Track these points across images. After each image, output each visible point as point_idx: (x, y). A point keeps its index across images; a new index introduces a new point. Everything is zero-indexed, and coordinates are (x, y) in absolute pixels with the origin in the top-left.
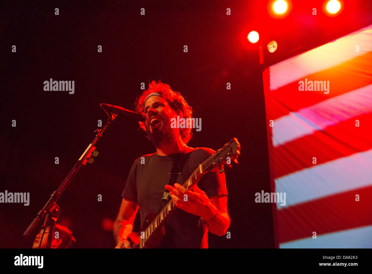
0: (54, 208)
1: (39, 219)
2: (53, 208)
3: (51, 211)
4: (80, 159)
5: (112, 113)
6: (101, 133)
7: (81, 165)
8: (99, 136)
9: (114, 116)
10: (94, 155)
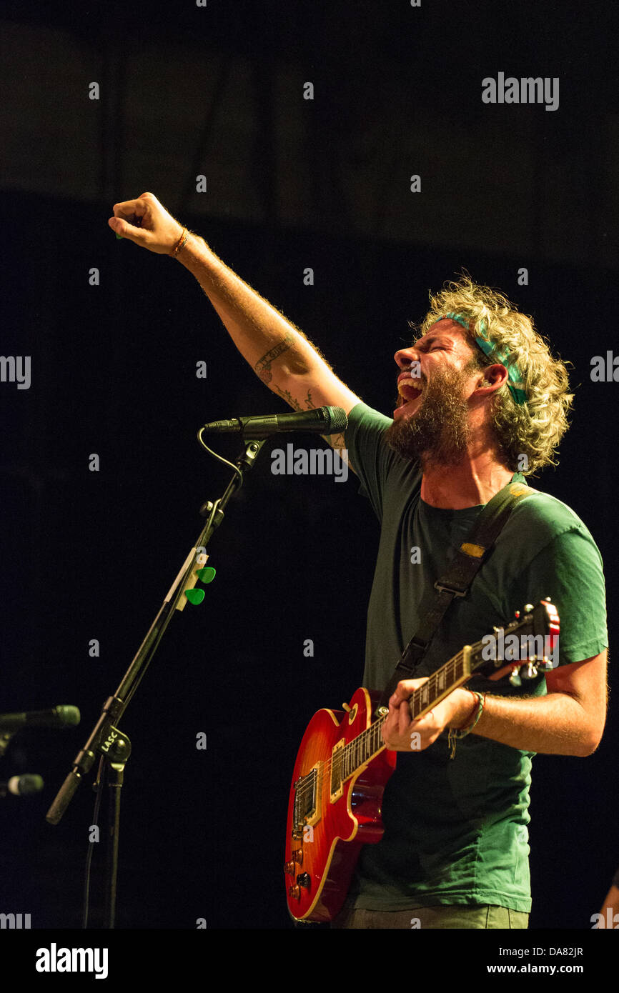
0: (113, 740)
1: (78, 775)
2: (111, 742)
3: (107, 750)
4: (168, 599)
5: (246, 443)
6: (221, 511)
7: (171, 613)
8: (213, 521)
9: (253, 449)
10: (204, 580)
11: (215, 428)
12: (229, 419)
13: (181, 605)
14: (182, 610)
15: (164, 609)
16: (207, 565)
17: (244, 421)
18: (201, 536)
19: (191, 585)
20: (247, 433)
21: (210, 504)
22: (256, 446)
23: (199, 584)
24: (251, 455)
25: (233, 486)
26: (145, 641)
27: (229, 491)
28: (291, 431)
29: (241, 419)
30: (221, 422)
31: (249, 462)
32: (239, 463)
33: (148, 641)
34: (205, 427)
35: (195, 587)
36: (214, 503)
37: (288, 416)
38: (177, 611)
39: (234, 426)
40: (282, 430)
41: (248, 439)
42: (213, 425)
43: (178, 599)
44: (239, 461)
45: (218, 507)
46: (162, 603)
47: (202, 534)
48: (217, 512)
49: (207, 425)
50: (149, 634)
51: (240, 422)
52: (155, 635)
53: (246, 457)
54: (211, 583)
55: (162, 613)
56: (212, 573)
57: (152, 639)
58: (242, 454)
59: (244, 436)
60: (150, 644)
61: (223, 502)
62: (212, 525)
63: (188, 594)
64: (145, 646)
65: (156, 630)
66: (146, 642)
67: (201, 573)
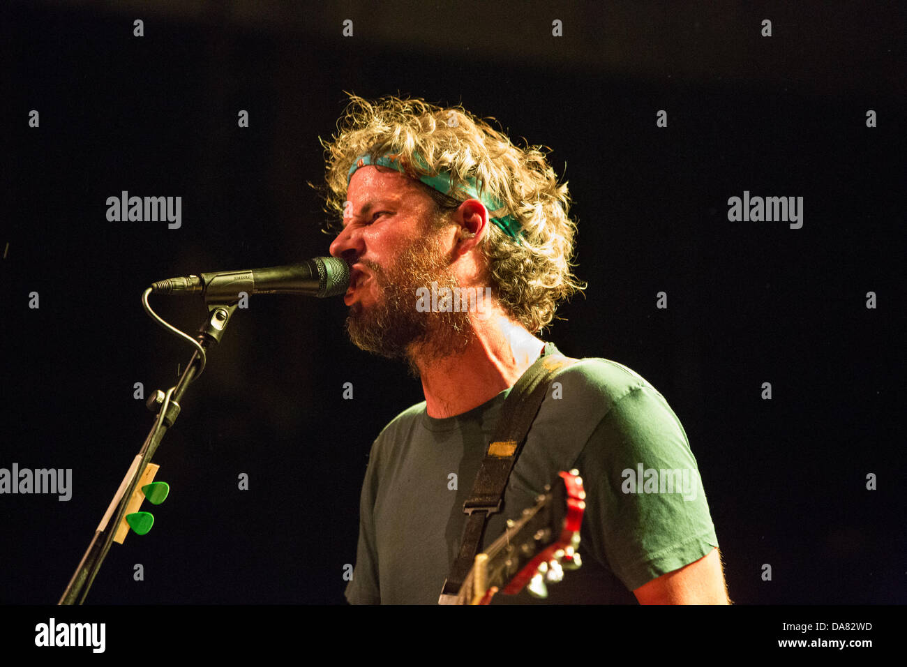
4: (102, 527)
5: (211, 309)
6: (176, 403)
7: (107, 547)
8: (165, 418)
9: (219, 317)
10: (153, 500)
11: (168, 289)
12: (187, 276)
13: (120, 536)
14: (121, 542)
15: (97, 541)
16: (157, 479)
17: (207, 278)
18: (149, 438)
19: (134, 506)
20: (213, 295)
21: (161, 395)
22: (224, 313)
23: (146, 506)
24: (217, 325)
25: (193, 370)
26: (69, 587)
27: (187, 375)
28: (273, 291)
29: (203, 275)
30: (176, 279)
31: (215, 335)
32: (201, 337)
33: (74, 586)
34: (152, 287)
35: (140, 510)
36: (166, 392)
37: (269, 271)
38: (115, 544)
39: (193, 285)
40: (259, 290)
41: (213, 303)
42: (163, 284)
43: (117, 526)
44: (200, 334)
45: (172, 398)
46: (94, 533)
47: (149, 436)
48: (170, 404)
49: (155, 285)
50: (74, 577)
51: (202, 281)
52: (83, 578)
53: (210, 327)
54: (162, 504)
55: (95, 545)
56: (163, 490)
57: (80, 584)
58: (206, 323)
59: (207, 299)
60: (76, 591)
61: (178, 391)
62: (164, 423)
63: (132, 519)
64: (68, 595)
65: (86, 572)
66: (71, 589)
67: (149, 490)
